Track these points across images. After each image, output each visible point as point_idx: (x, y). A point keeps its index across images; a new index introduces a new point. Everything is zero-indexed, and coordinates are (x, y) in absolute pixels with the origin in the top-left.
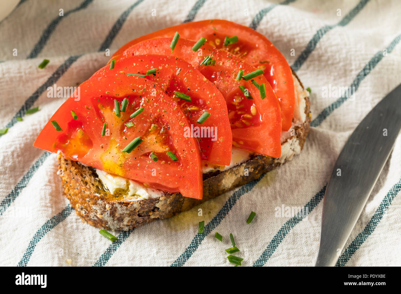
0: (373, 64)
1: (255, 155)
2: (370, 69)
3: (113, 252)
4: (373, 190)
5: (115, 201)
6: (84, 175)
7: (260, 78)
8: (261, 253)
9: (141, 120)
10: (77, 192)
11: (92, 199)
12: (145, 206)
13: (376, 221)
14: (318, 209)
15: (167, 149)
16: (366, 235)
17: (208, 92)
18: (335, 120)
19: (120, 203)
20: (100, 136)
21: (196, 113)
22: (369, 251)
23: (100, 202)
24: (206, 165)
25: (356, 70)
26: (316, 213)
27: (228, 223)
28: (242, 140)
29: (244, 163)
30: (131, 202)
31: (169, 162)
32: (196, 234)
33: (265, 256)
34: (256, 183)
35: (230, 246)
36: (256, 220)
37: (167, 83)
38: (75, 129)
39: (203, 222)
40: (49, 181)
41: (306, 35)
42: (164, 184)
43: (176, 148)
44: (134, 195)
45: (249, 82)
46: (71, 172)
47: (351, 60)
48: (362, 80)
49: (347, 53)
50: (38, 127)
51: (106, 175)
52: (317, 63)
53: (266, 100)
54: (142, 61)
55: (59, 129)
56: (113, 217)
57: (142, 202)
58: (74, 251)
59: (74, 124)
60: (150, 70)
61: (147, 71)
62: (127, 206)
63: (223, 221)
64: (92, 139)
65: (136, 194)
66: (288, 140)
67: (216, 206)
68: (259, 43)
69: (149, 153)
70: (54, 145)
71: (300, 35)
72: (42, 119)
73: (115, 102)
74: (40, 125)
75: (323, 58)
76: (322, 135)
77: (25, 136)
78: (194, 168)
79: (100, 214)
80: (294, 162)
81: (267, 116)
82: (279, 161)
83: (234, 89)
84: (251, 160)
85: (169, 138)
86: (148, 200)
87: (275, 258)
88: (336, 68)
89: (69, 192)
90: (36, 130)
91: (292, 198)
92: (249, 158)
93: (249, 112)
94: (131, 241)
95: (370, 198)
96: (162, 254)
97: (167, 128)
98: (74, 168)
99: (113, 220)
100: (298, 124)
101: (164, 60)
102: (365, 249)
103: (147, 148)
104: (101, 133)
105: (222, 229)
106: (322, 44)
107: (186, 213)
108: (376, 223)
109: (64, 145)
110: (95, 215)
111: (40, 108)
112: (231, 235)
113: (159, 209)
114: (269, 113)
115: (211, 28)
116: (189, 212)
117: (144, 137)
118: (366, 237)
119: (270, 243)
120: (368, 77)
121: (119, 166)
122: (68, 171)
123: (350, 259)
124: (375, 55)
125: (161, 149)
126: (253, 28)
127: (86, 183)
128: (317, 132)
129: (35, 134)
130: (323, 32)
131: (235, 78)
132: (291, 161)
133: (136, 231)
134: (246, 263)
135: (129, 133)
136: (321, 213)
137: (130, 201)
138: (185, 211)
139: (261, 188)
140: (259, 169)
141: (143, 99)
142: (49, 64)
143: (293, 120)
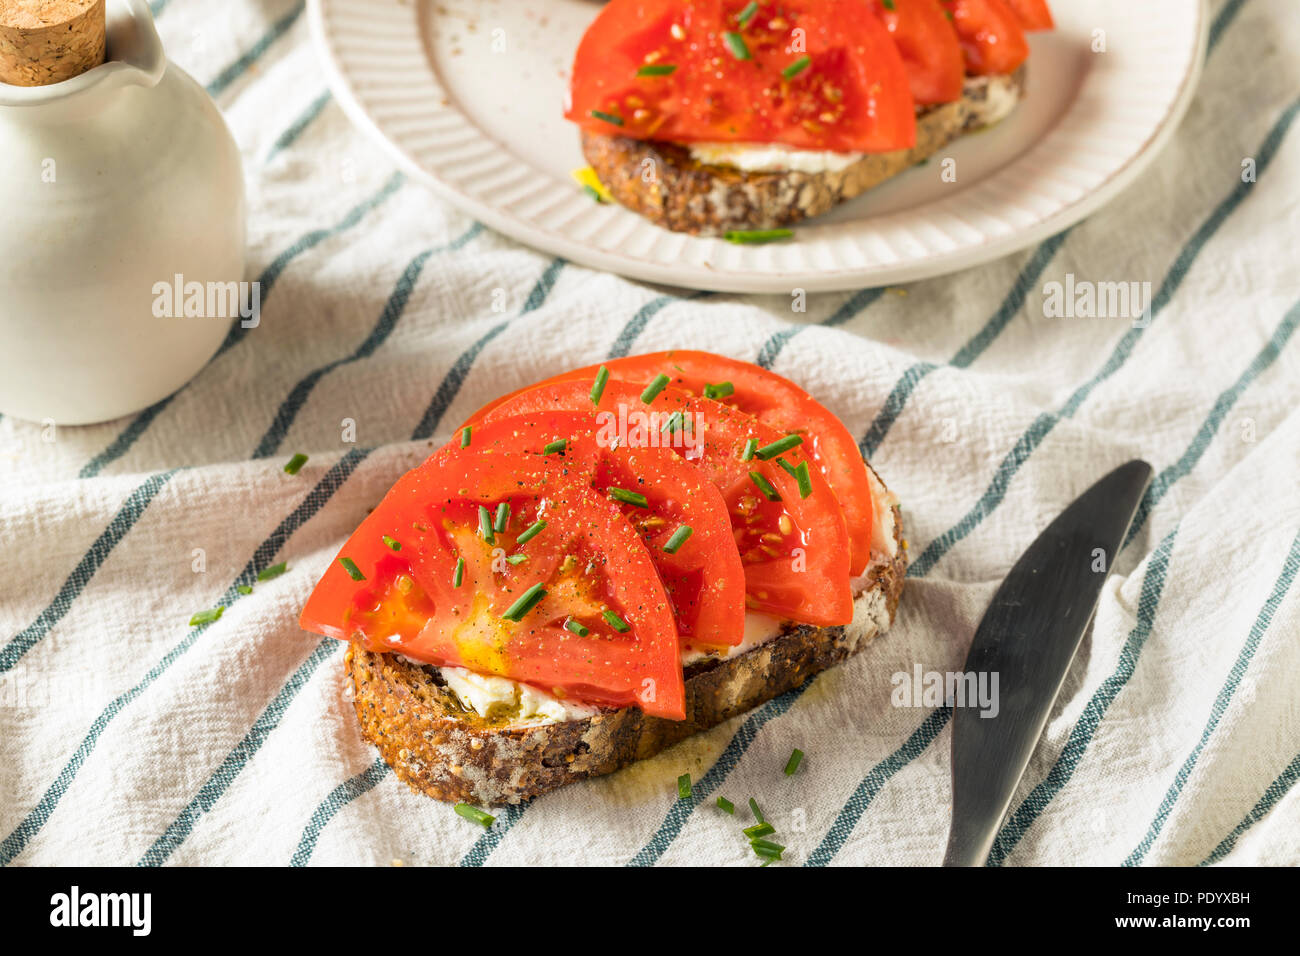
0: (1035, 438)
1: (793, 625)
2: (1028, 449)
3: (489, 849)
4: (1059, 696)
5: (492, 730)
6: (413, 682)
7: (794, 455)
8: (823, 834)
9: (540, 546)
10: (401, 721)
11: (437, 730)
12: (559, 738)
13: (1072, 758)
14: (941, 743)
15: (603, 608)
16: (1054, 789)
17: (684, 485)
18: (959, 562)
19: (503, 734)
20: (450, 588)
21: (659, 531)
22: (1063, 821)
23: (457, 734)
24: (689, 648)
25: (998, 452)
26: (937, 749)
27: (742, 779)
28: (764, 590)
29: (771, 642)
30: (527, 729)
31: (609, 637)
32: (675, 802)
33: (833, 841)
34: (797, 697)
35: (754, 823)
36: (806, 768)
37: (592, 471)
38: (392, 580)
39: (687, 775)
40: (330, 710)
41: (880, 381)
42: (600, 685)
43: (624, 603)
44: (532, 716)
45: (770, 463)
46: (383, 678)
47: (985, 431)
48: (1014, 473)
49: (975, 416)
50: (292, 601)
51: (467, 675)
52: (907, 444)
53: (812, 501)
54: (532, 425)
55: (358, 575)
56: (486, 769)
57: (552, 729)
58: (404, 848)
59: (392, 566)
60: (552, 444)
61: (546, 446)
62: (519, 739)
63: (730, 775)
64: (432, 597)
65: (537, 713)
66: (864, 593)
67: (710, 748)
68: (781, 395)
69: (563, 620)
70: (346, 614)
71: (868, 382)
72: (298, 584)
73: (482, 512)
74: (296, 596)
75: (923, 432)
76: (934, 590)
77: (264, 619)
78: (667, 645)
79: (456, 765)
80: (876, 650)
81: (815, 536)
82: (844, 644)
83: (738, 482)
84: (784, 635)
85: (605, 582)
86: (565, 724)
87: (856, 844)
88: (951, 452)
89: (381, 728)
90: (288, 606)
91: (879, 721)
92: (782, 633)
93: (775, 529)
94: (529, 826)
95: (1053, 711)
96: (601, 846)
97: (600, 562)
98: (391, 669)
99: (487, 776)
100: (881, 560)
101: (581, 422)
102: (1053, 815)
103: (557, 608)
104: (451, 579)
105: (731, 789)
106: (918, 397)
107: (646, 763)
108: (1072, 763)
109: (369, 614)
110: (445, 770)
111: (288, 567)
112: (752, 802)
113: (588, 747)
114: (821, 526)
115: (670, 370)
116: (653, 761)
117: (550, 586)
118: (1053, 792)
119: (842, 812)
120: (1026, 466)
121: (497, 652)
122: (376, 679)
123: (1023, 837)
124: (1038, 419)
125: (588, 609)
126: (763, 366)
127: (422, 699)
128: (922, 586)
129: (286, 615)
130: (918, 373)
131: (739, 457)
132: (869, 647)
133: (536, 803)
134: (790, 856)
135: (516, 577)
136: (950, 751)
137: (525, 727)
138: (642, 759)
139: (808, 706)
140: (802, 660)
141: (543, 503)
142: (307, 465)
143: (871, 554)
